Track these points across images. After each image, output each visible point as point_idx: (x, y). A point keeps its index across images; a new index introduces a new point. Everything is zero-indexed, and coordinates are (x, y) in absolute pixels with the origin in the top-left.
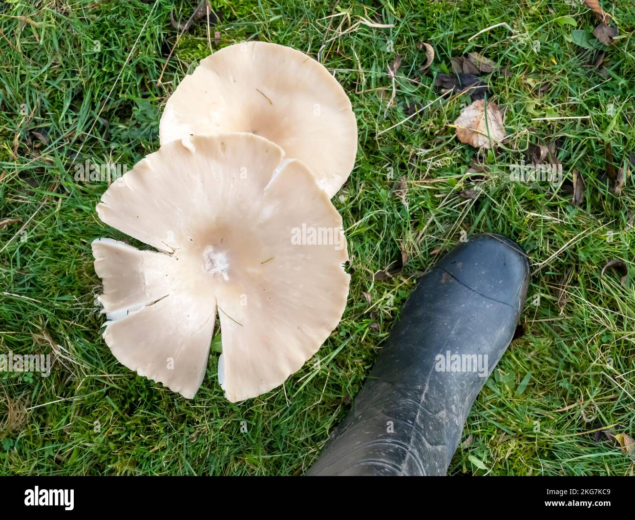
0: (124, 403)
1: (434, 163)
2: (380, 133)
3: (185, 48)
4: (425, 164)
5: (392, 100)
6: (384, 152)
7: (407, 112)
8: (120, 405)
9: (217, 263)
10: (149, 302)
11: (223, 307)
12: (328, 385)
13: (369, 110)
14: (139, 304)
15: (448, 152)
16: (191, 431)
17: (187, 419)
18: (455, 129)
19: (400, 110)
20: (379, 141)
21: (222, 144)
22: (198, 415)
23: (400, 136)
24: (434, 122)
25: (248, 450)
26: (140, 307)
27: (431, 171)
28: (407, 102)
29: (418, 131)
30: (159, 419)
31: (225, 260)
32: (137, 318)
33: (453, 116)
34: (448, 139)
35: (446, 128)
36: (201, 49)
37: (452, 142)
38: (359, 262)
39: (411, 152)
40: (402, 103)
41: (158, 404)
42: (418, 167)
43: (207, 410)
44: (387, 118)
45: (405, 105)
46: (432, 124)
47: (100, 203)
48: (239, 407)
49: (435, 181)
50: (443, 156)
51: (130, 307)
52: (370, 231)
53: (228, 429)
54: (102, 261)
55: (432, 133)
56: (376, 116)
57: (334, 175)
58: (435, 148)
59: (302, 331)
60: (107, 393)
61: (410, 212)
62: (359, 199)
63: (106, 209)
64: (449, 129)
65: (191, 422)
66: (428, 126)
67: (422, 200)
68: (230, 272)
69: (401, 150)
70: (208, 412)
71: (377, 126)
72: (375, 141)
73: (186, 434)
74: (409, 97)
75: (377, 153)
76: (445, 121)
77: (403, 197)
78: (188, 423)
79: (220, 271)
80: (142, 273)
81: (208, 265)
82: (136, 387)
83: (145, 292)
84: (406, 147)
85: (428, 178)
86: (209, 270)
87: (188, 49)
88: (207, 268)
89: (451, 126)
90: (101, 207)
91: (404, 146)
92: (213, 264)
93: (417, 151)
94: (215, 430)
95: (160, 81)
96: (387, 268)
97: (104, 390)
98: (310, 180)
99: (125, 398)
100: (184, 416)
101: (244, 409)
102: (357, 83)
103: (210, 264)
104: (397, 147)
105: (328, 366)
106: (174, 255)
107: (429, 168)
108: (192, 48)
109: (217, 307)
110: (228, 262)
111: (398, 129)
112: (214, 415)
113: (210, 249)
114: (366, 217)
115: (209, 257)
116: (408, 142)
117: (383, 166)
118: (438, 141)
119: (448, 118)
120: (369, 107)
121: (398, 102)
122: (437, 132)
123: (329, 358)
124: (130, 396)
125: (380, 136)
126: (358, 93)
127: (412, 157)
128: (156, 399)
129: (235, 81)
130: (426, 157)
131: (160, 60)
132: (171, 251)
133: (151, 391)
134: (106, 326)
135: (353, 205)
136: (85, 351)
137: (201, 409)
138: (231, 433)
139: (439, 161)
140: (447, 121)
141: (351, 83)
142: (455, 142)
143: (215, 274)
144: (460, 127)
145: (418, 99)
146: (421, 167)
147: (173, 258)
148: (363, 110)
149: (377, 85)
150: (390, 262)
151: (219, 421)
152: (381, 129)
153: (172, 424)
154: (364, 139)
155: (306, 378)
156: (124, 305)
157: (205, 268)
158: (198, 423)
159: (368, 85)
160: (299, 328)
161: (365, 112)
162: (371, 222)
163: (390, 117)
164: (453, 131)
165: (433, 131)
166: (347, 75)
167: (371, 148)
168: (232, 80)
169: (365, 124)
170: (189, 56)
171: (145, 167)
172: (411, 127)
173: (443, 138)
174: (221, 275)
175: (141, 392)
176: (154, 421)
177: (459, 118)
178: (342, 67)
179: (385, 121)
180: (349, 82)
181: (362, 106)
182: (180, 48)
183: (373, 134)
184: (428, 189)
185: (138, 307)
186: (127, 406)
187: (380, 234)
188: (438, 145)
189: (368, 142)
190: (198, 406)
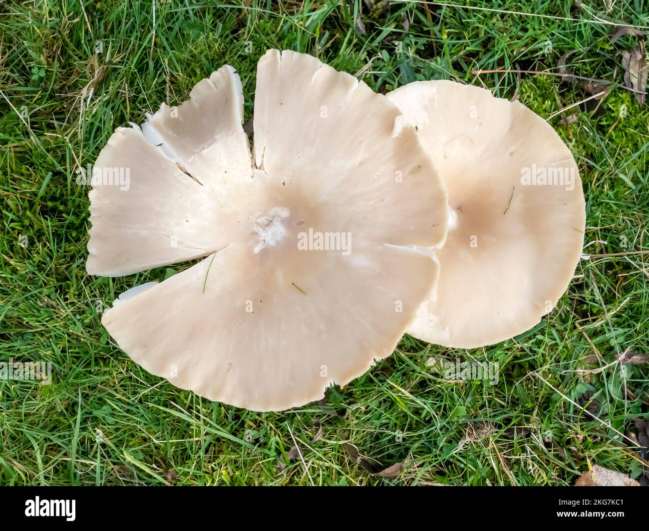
0: (53, 199)
1: (530, 461)
2: (539, 375)
3: (538, 87)
4: (524, 450)
5: (588, 372)
6: (515, 391)
7: (582, 400)
8: (48, 197)
9: (271, 230)
10: (183, 164)
11: (218, 260)
12: (182, 444)
13: (560, 348)
14: (175, 154)
15: (554, 474)
16: (52, 296)
17: (63, 284)
18: (587, 470)
19: (581, 388)
20: (528, 379)
21: (419, 167)
22: (74, 295)
23: (547, 403)
24: (585, 439)
25: (58, 380)
26: (172, 157)
27: (518, 462)
28: (596, 395)
29: (563, 423)
30: (50, 250)
31: (279, 238)
32: (157, 158)
33: (605, 461)
34: (569, 465)
35: (584, 459)
36: (544, 106)
37: (568, 473)
38: (357, 418)
39: (531, 426)
40: (592, 388)
41: (67, 240)
42: (516, 444)
43: (87, 305)
44: (562, 377)
45: (589, 394)
46: (581, 437)
47: (278, 52)
48: (108, 343)
49: (507, 472)
50: (545, 469)
51: (167, 145)
52: (405, 416)
53: (74, 342)
54: (209, 87)
55: (569, 442)
56: (558, 361)
57: (447, 329)
58: (551, 455)
59: (228, 371)
60: (56, 174)
61: (453, 457)
62: (440, 383)
63: (274, 62)
64: (583, 463)
65: (62, 290)
66: (577, 434)
67: (476, 466)
68: (265, 252)
69: (530, 411)
70: (83, 306)
71: (546, 367)
72: (526, 374)
73: (45, 291)
74: (603, 394)
75: (510, 383)
76: (593, 453)
77: (468, 439)
78: (61, 287)
79: (262, 238)
80: (215, 141)
81: (263, 220)
82: (79, 206)
83: (193, 154)
84: (534, 417)
85: (508, 461)
86: (257, 224)
87: (538, 91)
88: (259, 221)
89: (589, 462)
90: (274, 54)
91: (535, 412)
92: (268, 225)
93: (535, 432)
94: (66, 326)
95: (480, 72)
96: (366, 457)
97: (59, 168)
98: (421, 294)
99: (59, 198)
100: (66, 279)
101: (108, 350)
102: (590, 319)
103: (266, 223)
104: (529, 405)
105: (207, 434)
106: (256, 170)
107: (522, 457)
108: (542, 96)
109: (214, 252)
110: (277, 242)
111: (554, 396)
112: (82, 316)
113: (285, 213)
114: (420, 402)
115: (274, 217)
116: (542, 415)
117: (498, 397)
118: (561, 455)
119: (598, 455)
120: (565, 347)
121: (591, 384)
122: (573, 448)
123: (218, 430)
124: (65, 203)
125: (534, 377)
126: (577, 325)
127: (526, 429)
128: (74, 234)
129: (511, 154)
130: (535, 448)
131: (507, 62)
132: (258, 165)
133: (82, 224)
134: (132, 127)
135: (430, 380)
136: (97, 124)
137: (85, 297)
138: (70, 348)
139: (536, 466)
140: (594, 456)
141: (587, 311)
142: (571, 477)
143: (256, 233)
144: (593, 474)
145: (607, 407)
146: (517, 447)
147: (250, 171)
148: (558, 341)
149: (599, 345)
150: (376, 459)
151: (79, 324)
152: (545, 374)
153: (51, 269)
154: (521, 358)
155: (177, 410)
156: (167, 137)
157: (257, 218)
158: (66, 299)
159: (595, 334)
160: (230, 364)
161: (556, 344)
162: (417, 412)
163: (566, 380)
164: (584, 468)
165: (573, 443)
166: (594, 301)
167: (515, 373)
168: (511, 150)
169: (541, 351)
170: (529, 97)
171: (347, 85)
172: (565, 412)
173: (569, 460)
174: (257, 242)
175: (74, 214)
176: (45, 245)
177: (603, 469)
178: (602, 290)
179: (558, 376)
180: (585, 307)
181: (562, 339)
182: (535, 81)
183: (533, 367)
184: (492, 468)
185: (171, 155)
186: (50, 204)
187: (407, 430)
188: (557, 456)
189: (521, 366)
190: (87, 291)
